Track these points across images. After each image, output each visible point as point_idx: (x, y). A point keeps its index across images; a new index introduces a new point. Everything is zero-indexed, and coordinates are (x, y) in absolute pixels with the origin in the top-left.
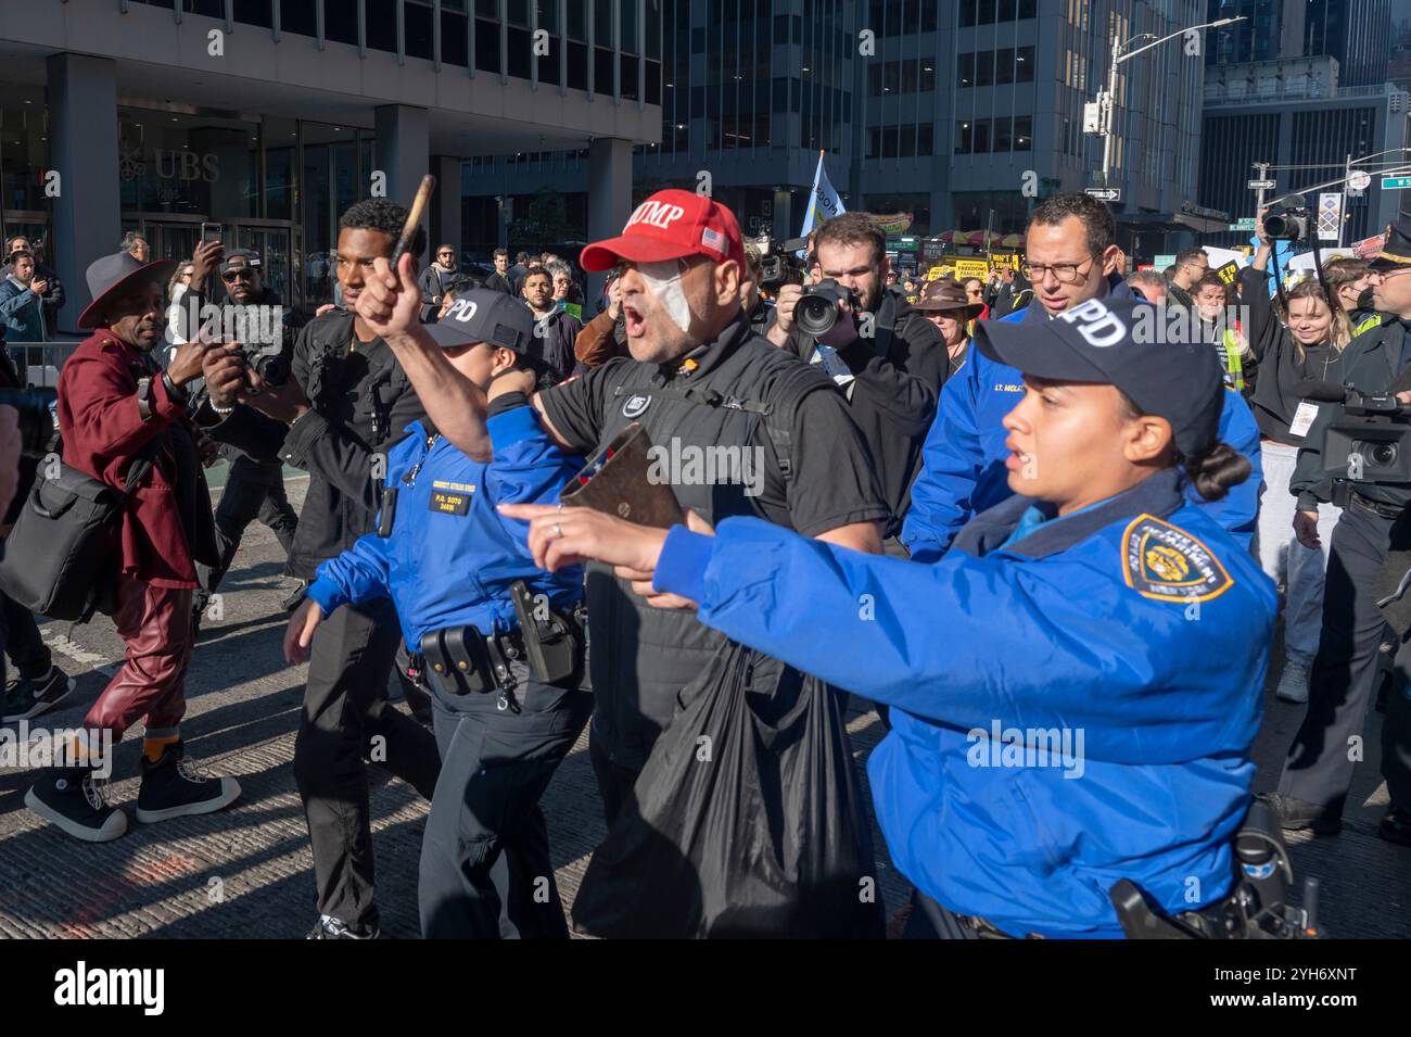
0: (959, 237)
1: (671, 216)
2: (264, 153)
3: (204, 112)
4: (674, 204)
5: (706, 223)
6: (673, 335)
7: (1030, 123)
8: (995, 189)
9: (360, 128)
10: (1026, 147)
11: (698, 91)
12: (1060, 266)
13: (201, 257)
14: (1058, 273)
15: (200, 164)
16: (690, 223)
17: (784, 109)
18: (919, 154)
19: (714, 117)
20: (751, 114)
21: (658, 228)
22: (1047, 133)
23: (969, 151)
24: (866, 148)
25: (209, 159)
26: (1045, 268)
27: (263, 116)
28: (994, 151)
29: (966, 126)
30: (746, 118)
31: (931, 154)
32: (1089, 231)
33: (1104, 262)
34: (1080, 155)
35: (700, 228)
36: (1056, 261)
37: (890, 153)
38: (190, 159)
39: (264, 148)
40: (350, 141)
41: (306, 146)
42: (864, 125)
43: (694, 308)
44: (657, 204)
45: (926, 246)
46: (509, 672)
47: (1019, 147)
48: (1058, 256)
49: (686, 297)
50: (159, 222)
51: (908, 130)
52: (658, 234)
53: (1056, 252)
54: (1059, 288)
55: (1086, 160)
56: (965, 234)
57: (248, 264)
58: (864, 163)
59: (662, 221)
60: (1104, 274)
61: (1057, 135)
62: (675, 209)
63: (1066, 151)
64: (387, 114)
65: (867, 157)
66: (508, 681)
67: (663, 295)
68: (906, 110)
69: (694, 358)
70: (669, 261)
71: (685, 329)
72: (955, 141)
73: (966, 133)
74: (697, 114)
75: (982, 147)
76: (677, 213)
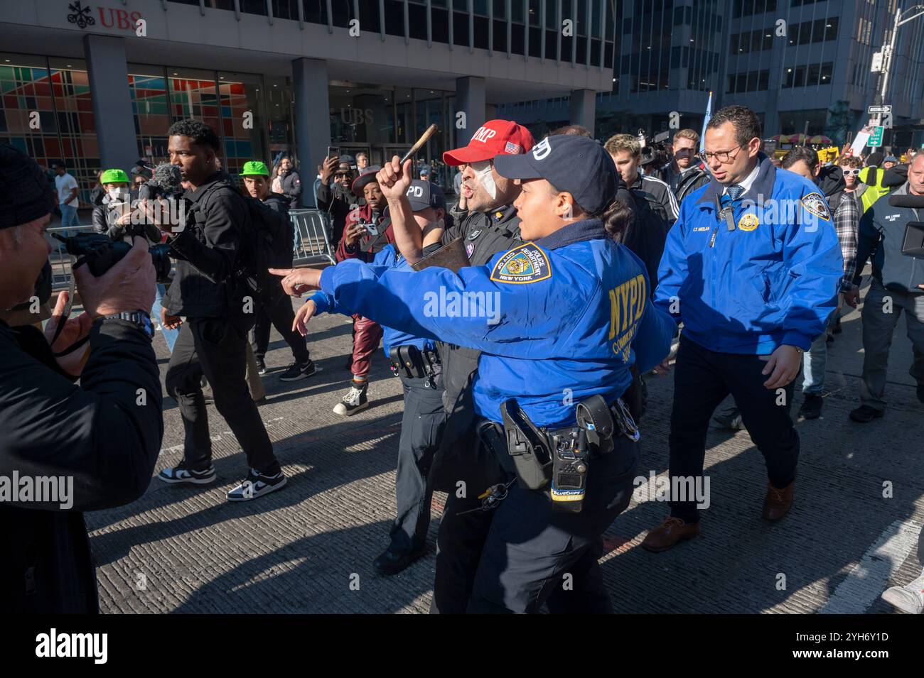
0: (783, 138)
1: (489, 136)
2: (395, 106)
3: (361, 86)
4: (492, 129)
5: (508, 139)
6: (487, 200)
7: (832, 67)
8: (806, 108)
9: (444, 91)
10: (828, 81)
11: (626, 58)
12: (720, 153)
13: (328, 166)
14: (719, 157)
15: (364, 116)
16: (499, 139)
17: (678, 66)
18: (759, 90)
19: (635, 73)
20: (657, 70)
21: (481, 143)
22: (842, 72)
23: (791, 86)
24: (726, 87)
25: (368, 112)
26: (712, 155)
27: (394, 87)
28: (808, 85)
29: (790, 70)
30: (654, 73)
31: (766, 88)
32: (738, 130)
33: (750, 149)
34: (862, 85)
35: (505, 142)
36: (717, 150)
37: (741, 90)
38: (358, 113)
39: (395, 103)
40: (439, 98)
41: (417, 102)
42: (726, 73)
43: (499, 186)
44: (484, 128)
45: (766, 145)
46: (432, 369)
47: (823, 82)
48: (719, 147)
49: (494, 180)
50: (346, 147)
51: (753, 75)
52: (481, 146)
53: (717, 145)
54: (720, 166)
55: (866, 87)
56: (787, 137)
57: (350, 168)
58: (724, 97)
59: (484, 139)
60: (750, 156)
61: (849, 72)
62: (492, 131)
63: (853, 83)
64: (463, 82)
65: (727, 93)
66: (431, 373)
67: (482, 179)
68: (752, 62)
69: (500, 211)
70: (485, 161)
71: (494, 198)
72: (783, 80)
73: (790, 75)
74: (625, 71)
75: (799, 83)
76: (492, 133)
